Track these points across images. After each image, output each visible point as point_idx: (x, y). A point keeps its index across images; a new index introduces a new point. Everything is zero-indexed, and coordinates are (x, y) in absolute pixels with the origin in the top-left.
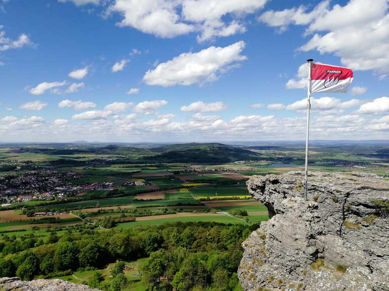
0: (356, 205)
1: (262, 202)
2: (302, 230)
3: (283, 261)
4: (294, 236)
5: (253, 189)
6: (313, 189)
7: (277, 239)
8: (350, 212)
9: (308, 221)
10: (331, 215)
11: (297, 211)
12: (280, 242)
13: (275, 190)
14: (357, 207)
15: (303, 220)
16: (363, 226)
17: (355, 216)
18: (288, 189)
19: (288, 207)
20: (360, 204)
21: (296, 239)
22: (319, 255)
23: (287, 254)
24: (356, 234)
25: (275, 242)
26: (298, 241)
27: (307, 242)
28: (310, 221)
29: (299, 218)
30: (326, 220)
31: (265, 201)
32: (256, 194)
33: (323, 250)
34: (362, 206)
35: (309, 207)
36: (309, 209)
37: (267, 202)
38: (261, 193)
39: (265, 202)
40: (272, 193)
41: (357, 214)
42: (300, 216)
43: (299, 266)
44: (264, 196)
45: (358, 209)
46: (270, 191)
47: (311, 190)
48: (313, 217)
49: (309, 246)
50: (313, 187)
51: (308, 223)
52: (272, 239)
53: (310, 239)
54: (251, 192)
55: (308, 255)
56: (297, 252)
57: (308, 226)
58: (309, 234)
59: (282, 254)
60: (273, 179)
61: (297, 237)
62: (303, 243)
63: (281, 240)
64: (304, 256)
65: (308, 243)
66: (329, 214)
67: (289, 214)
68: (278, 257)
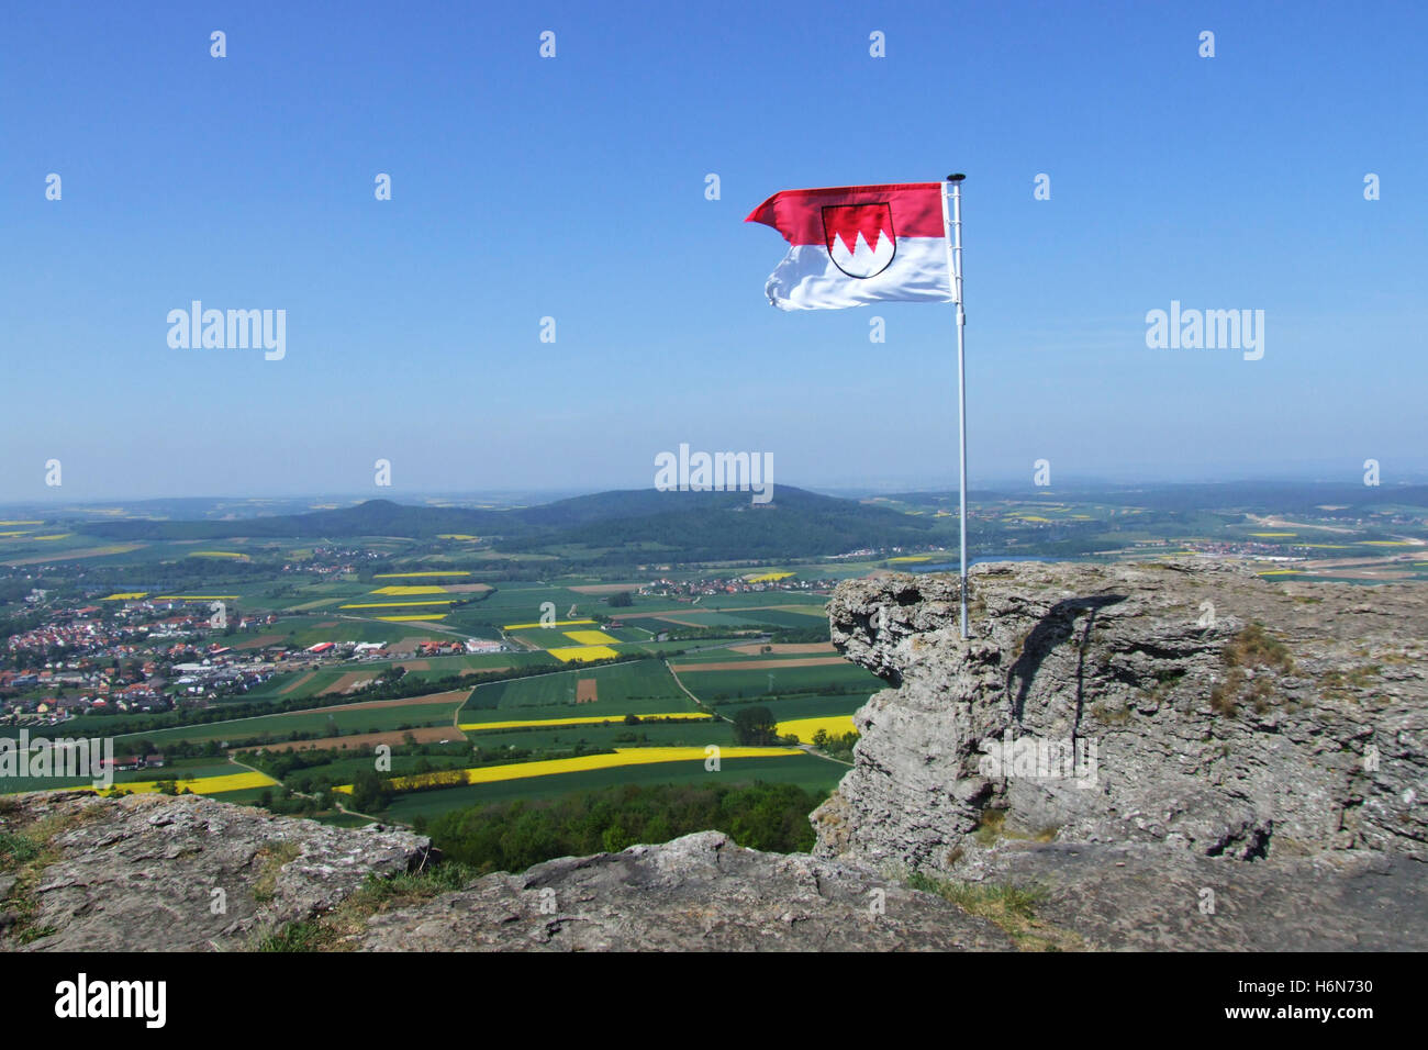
0: (1126, 652)
1: (872, 667)
2: (947, 729)
3: (895, 833)
4: (923, 751)
5: (842, 628)
6: (1014, 611)
7: (879, 766)
8: (1112, 674)
9: (963, 700)
10: (1059, 690)
11: (936, 672)
12: (888, 773)
13: (908, 625)
14: (1127, 658)
15: (952, 700)
16: (1142, 712)
17: (1125, 685)
18: (942, 616)
19: (911, 663)
20: (1136, 647)
21: (930, 759)
22: (994, 802)
23: (908, 809)
24: (1124, 740)
25: (874, 775)
26: (934, 765)
27: (959, 765)
28: (971, 701)
29: (942, 695)
30: (1045, 705)
31: (880, 664)
32: (852, 644)
33: (1006, 786)
34: (1140, 653)
35: (971, 657)
36: (969, 663)
37: (887, 668)
38: (868, 639)
39: (880, 670)
40: (900, 635)
41: (1128, 677)
42: (946, 688)
43: (939, 842)
44: (877, 647)
45: (1128, 663)
46: (895, 628)
47: (1007, 612)
48: (979, 687)
49: (965, 776)
50: (1012, 606)
51: (962, 706)
52: (865, 770)
53: (968, 754)
54: (839, 636)
55: (963, 803)
56: (932, 796)
57: (964, 713)
58: (966, 741)
59: (895, 813)
60: (903, 586)
61: (934, 750)
62: (947, 772)
63: (890, 768)
64: (953, 808)
65: (963, 768)
66: (1052, 687)
67: (916, 685)
68: (883, 822)
